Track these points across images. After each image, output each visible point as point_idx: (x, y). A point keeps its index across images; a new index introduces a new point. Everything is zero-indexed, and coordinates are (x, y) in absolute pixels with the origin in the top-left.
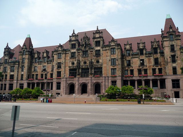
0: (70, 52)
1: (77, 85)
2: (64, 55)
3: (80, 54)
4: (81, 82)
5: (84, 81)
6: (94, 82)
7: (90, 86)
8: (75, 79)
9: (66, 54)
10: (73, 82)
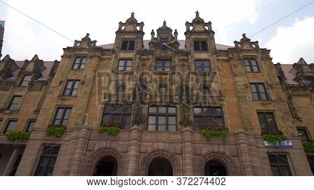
0: (116, 57)
1: (132, 158)
2: (94, 61)
3: (148, 63)
4: (149, 150)
5: (161, 146)
6: (204, 152)
7: (190, 167)
8: (123, 135)
9: (101, 59)
10: (114, 145)
